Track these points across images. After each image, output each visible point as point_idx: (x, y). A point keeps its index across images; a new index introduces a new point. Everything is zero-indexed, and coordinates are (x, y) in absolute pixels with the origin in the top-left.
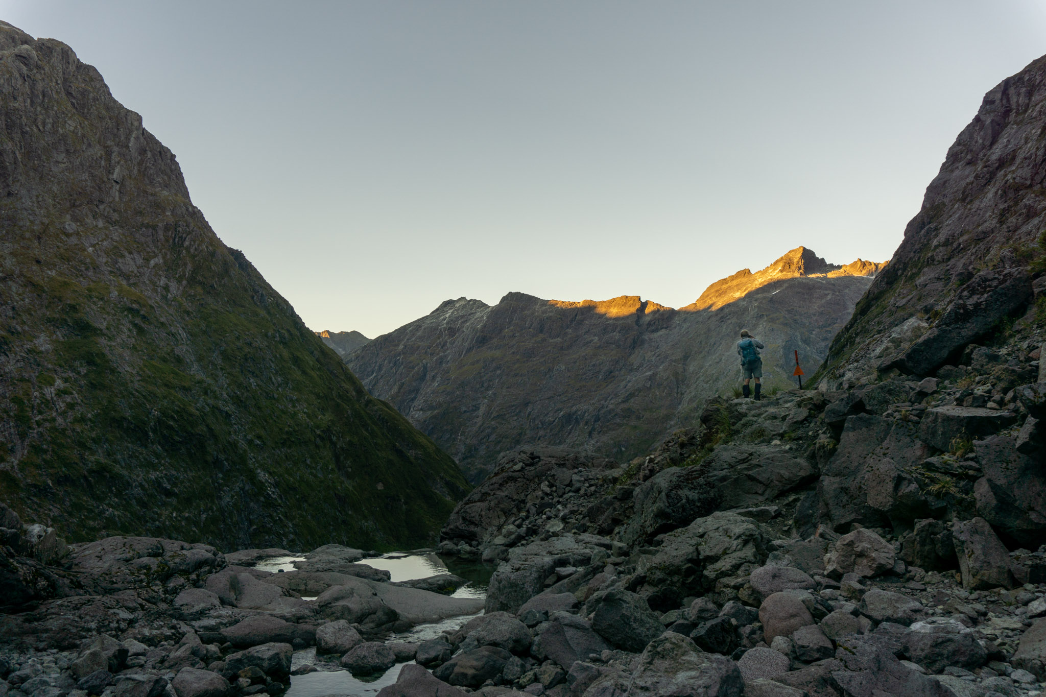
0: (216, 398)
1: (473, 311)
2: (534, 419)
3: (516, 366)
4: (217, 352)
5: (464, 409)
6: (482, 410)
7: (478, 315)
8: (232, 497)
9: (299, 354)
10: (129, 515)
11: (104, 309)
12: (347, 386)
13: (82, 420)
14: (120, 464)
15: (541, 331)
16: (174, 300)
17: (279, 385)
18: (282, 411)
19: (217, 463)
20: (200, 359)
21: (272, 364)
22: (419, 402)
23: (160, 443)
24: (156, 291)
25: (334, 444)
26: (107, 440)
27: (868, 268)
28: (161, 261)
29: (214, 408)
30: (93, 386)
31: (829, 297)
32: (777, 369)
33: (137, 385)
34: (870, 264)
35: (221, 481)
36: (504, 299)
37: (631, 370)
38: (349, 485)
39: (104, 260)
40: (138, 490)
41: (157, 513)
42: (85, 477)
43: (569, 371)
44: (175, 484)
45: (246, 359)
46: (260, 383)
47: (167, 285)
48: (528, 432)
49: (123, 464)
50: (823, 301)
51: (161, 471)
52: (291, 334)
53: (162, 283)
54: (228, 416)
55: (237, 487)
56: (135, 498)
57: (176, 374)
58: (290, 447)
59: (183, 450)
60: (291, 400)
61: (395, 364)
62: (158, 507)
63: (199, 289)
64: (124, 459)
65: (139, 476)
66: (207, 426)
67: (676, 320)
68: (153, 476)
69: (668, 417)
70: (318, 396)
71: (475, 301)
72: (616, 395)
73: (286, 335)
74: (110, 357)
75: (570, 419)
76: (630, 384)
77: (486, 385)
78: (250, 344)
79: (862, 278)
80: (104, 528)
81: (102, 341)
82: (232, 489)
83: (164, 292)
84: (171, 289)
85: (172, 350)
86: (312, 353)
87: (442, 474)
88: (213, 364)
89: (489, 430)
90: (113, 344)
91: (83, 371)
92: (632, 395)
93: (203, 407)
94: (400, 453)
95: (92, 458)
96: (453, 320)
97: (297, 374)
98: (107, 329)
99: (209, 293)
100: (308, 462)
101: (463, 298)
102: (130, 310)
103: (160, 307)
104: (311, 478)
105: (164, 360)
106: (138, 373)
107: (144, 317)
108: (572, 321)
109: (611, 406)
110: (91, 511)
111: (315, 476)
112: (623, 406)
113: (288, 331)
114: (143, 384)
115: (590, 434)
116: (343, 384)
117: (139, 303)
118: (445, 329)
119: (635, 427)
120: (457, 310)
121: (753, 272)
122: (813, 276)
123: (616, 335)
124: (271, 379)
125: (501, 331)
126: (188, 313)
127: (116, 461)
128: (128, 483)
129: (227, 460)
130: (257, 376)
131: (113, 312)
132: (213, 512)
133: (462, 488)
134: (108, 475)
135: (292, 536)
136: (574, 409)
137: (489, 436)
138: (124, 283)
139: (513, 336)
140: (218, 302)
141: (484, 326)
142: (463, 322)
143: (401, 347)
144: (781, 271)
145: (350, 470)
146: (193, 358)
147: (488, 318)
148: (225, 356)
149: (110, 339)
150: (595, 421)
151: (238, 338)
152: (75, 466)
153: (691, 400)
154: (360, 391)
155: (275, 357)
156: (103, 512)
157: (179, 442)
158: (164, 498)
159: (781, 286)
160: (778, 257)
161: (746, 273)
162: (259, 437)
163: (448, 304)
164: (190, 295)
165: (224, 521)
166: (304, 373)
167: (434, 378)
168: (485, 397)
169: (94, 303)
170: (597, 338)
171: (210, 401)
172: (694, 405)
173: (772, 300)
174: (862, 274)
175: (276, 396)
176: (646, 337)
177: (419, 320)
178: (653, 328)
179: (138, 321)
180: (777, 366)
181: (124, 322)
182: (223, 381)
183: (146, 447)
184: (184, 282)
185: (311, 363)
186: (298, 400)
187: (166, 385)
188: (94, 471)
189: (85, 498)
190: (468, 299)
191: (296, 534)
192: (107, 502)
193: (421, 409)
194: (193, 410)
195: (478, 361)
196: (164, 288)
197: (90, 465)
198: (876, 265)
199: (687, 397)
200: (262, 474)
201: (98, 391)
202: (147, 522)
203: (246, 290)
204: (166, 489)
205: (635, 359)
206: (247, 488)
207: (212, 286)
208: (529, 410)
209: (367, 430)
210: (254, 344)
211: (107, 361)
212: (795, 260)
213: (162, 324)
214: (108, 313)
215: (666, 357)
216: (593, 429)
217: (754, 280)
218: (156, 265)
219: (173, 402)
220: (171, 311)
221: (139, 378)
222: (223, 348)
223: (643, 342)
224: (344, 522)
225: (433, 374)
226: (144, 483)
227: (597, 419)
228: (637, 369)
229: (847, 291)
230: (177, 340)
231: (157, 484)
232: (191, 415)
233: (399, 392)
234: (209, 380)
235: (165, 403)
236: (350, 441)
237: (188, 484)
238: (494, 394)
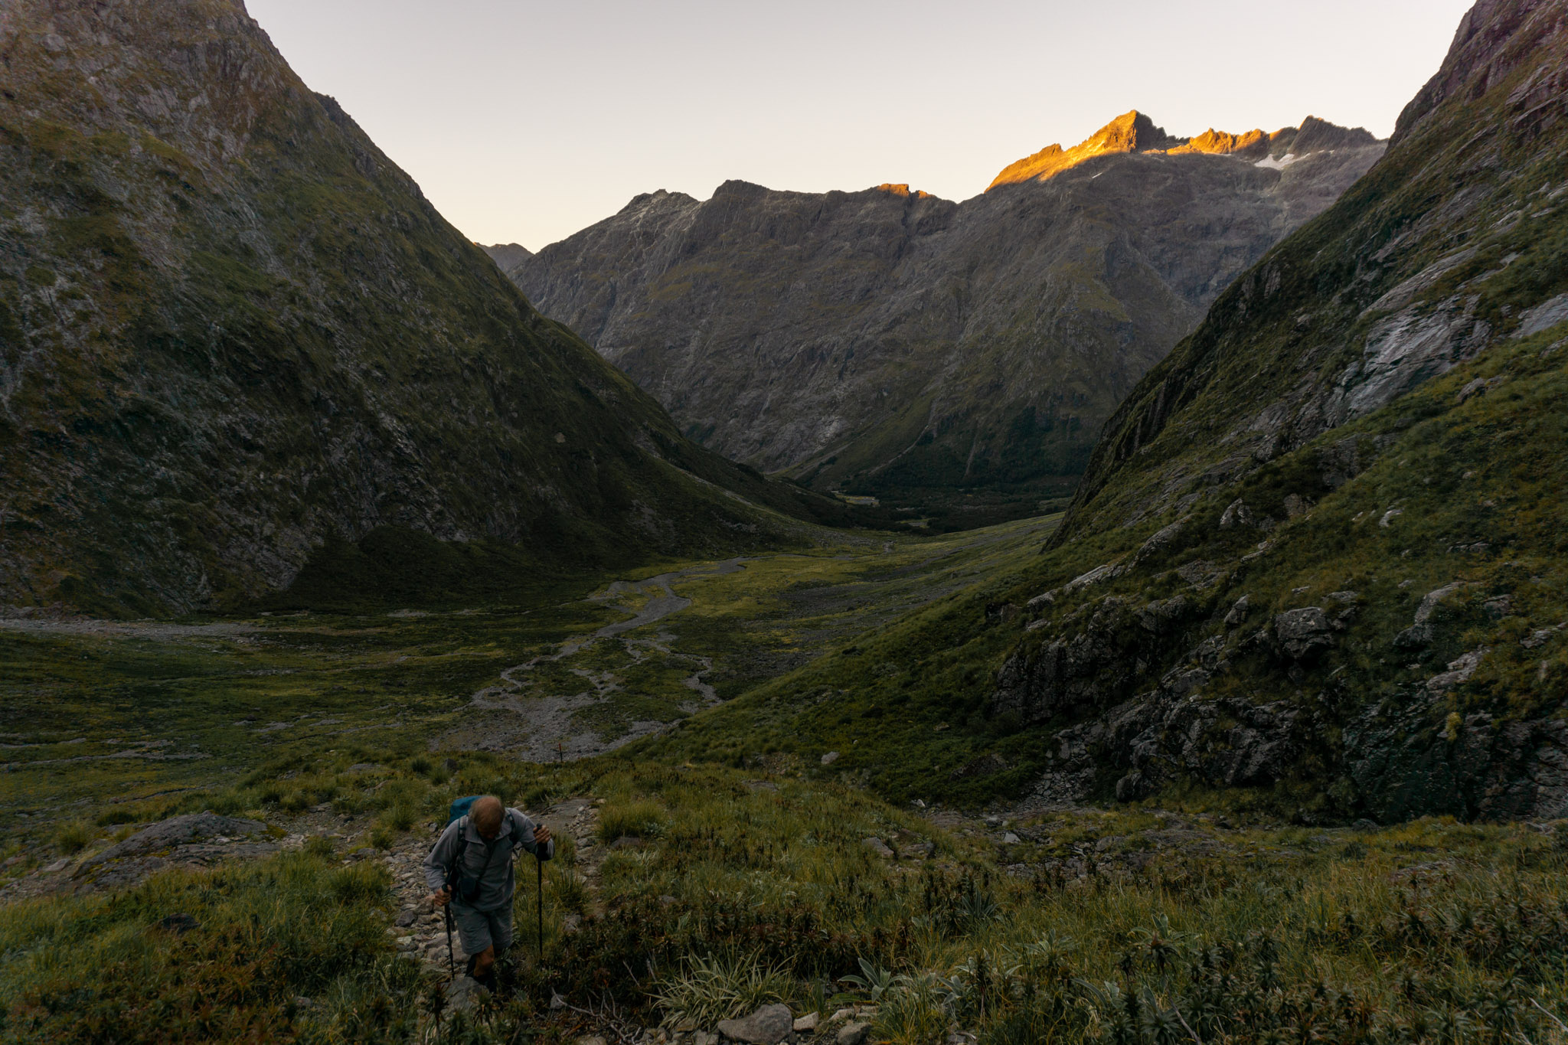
0: (308, 307)
1: (677, 208)
2: (765, 356)
3: (738, 284)
4: (304, 242)
5: (669, 344)
6: (694, 345)
7: (684, 213)
8: (346, 452)
9: (430, 249)
10: (192, 476)
11: (122, 171)
12: (505, 300)
13: (104, 337)
14: (171, 404)
15: (772, 236)
16: (233, 161)
17: (404, 293)
18: (411, 330)
19: (318, 402)
20: (280, 251)
21: (391, 262)
22: (608, 335)
23: (228, 374)
24: (204, 148)
25: (491, 379)
26: (146, 367)
27: (1223, 141)
28: (207, 102)
29: (307, 323)
30: (116, 287)
31: (1169, 182)
32: (1097, 282)
33: (184, 287)
34: (1226, 136)
35: (328, 429)
36: (719, 190)
37: (895, 288)
38: (515, 436)
39: (117, 97)
40: (201, 442)
41: (235, 474)
42: (117, 422)
43: (810, 289)
44: (258, 434)
45: (350, 253)
46: (375, 289)
47: (219, 138)
48: (756, 373)
49: (175, 402)
50: (1161, 188)
51: (235, 414)
52: (416, 220)
53: (211, 135)
54: (329, 334)
55: (352, 437)
56: (199, 452)
57: (244, 271)
58: (426, 382)
59: (265, 384)
60: (423, 315)
61: (572, 284)
62: (237, 466)
63: (270, 147)
64: (176, 397)
65: (202, 420)
66: (299, 349)
67: (958, 217)
68: (223, 420)
69: (945, 351)
70: (463, 311)
71: (678, 195)
72: (876, 322)
73: (409, 220)
74: (138, 243)
75: (813, 355)
76: (894, 307)
77: (697, 310)
78: (355, 231)
79: (1214, 157)
80: (156, 495)
81: (125, 220)
82: (344, 441)
83: (216, 150)
84: (226, 145)
85: (236, 237)
86: (451, 250)
87: (646, 423)
88: (301, 259)
89: (702, 373)
90: (142, 224)
91: (99, 264)
92: (897, 321)
93: (290, 321)
94: (585, 392)
95: (126, 394)
96: (648, 222)
97: (430, 278)
98: (131, 201)
99: (285, 153)
100: (455, 402)
101: (662, 191)
102: (164, 174)
103: (210, 171)
104: (461, 426)
105: (225, 252)
106: (184, 269)
107: (187, 186)
108: (813, 221)
109: (868, 337)
110: (133, 471)
111: (466, 423)
112: (883, 337)
113: (412, 215)
114: (194, 285)
115: (841, 375)
116: (499, 297)
117: (176, 164)
118: (639, 235)
119: (901, 365)
120: (655, 208)
121: (1064, 149)
122: (1148, 152)
123: (875, 240)
124: (390, 283)
125: (716, 235)
126: (256, 182)
127: (162, 398)
128: (186, 430)
129: (333, 398)
130: (369, 279)
131: (137, 176)
132: (319, 472)
133: (674, 441)
134: (153, 419)
135: (438, 507)
136: (819, 341)
137: (704, 379)
138: (151, 133)
139: (734, 243)
140: (300, 167)
141: (693, 229)
142: (663, 225)
143: (579, 260)
144: (1105, 146)
145: (516, 415)
146: (269, 250)
147: (698, 217)
148: (317, 246)
149: (136, 217)
150: (847, 357)
151: (335, 221)
152: (99, 404)
153: (978, 327)
154: (524, 308)
155: (395, 251)
156: (151, 472)
157: (259, 372)
158: (244, 452)
159: (1104, 167)
160: (1101, 127)
161: (1055, 149)
162: (379, 367)
163: (641, 200)
164: (256, 156)
165: (337, 486)
166: (439, 275)
167: (626, 303)
168: (697, 328)
169: (107, 163)
170: (848, 244)
171: (301, 313)
172: (982, 333)
173: (1091, 187)
174: (1215, 151)
175: (400, 308)
176: (916, 242)
177: (601, 222)
178: (926, 229)
179: (177, 190)
180: (1096, 277)
181: (156, 192)
182: (318, 283)
183: (208, 378)
184: (246, 136)
185: (449, 262)
186: (433, 315)
187: (229, 288)
188: (130, 413)
189: (121, 452)
190: (669, 191)
191: (443, 503)
192: (156, 458)
193: (611, 345)
194: (275, 326)
195: (686, 278)
196: (216, 144)
197: (123, 403)
198: (1234, 139)
199: (971, 323)
200: (387, 420)
201: (124, 296)
202: (221, 486)
203: (343, 151)
204: (245, 440)
205: (901, 273)
206: (367, 439)
207: (290, 143)
208: (757, 343)
209: (536, 360)
210: (361, 231)
211: (135, 250)
212: (1125, 130)
213: (216, 196)
214: (129, 178)
215: (944, 269)
216: (845, 368)
217: (1067, 160)
218: (199, 108)
219: (243, 313)
220: (230, 178)
221: (186, 276)
222: (313, 235)
223: (912, 248)
224: (512, 487)
225: (624, 296)
226: (210, 431)
227: (850, 354)
228: (904, 286)
229: (1192, 174)
230: (242, 222)
231: (231, 432)
232: (272, 332)
233: (579, 322)
234: (296, 283)
235: (231, 313)
236: (513, 375)
237: (277, 433)
238: (710, 323)
